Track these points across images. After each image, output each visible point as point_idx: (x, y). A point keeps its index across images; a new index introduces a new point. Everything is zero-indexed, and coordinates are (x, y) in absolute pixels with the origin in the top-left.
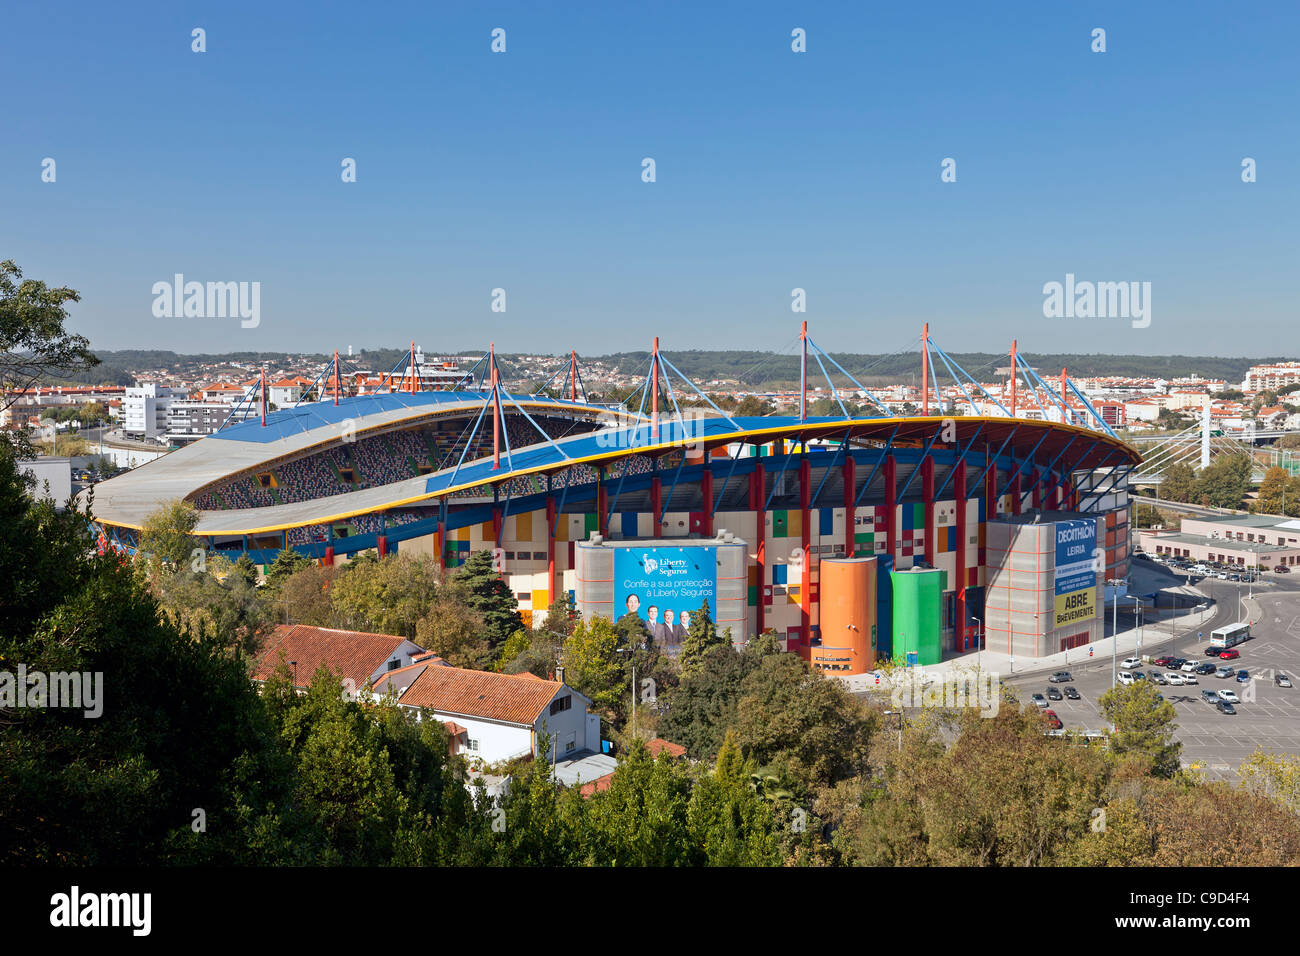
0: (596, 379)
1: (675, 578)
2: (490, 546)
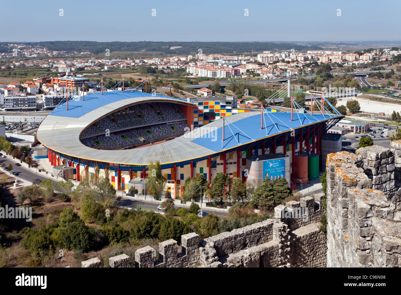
0: (41, 52)
1: (276, 167)
2: (222, 162)
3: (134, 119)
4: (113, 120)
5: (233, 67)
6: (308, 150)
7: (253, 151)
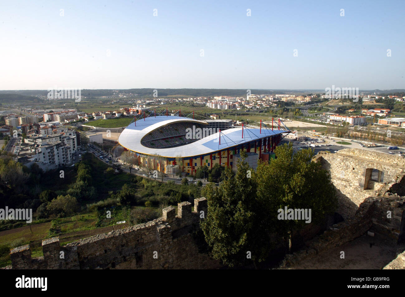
2: (219, 156)
3: (172, 132)
4: (161, 132)
5: (233, 103)
6: (269, 150)
7: (237, 151)
